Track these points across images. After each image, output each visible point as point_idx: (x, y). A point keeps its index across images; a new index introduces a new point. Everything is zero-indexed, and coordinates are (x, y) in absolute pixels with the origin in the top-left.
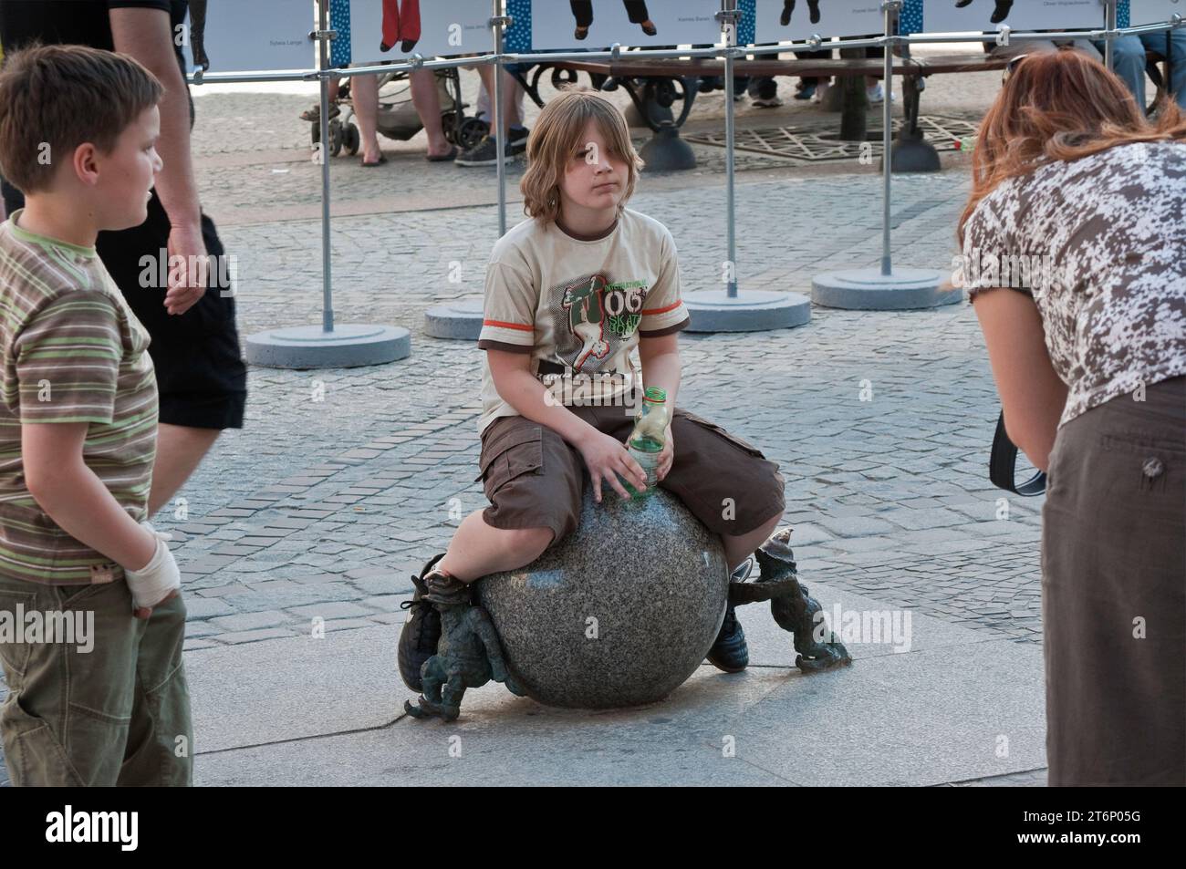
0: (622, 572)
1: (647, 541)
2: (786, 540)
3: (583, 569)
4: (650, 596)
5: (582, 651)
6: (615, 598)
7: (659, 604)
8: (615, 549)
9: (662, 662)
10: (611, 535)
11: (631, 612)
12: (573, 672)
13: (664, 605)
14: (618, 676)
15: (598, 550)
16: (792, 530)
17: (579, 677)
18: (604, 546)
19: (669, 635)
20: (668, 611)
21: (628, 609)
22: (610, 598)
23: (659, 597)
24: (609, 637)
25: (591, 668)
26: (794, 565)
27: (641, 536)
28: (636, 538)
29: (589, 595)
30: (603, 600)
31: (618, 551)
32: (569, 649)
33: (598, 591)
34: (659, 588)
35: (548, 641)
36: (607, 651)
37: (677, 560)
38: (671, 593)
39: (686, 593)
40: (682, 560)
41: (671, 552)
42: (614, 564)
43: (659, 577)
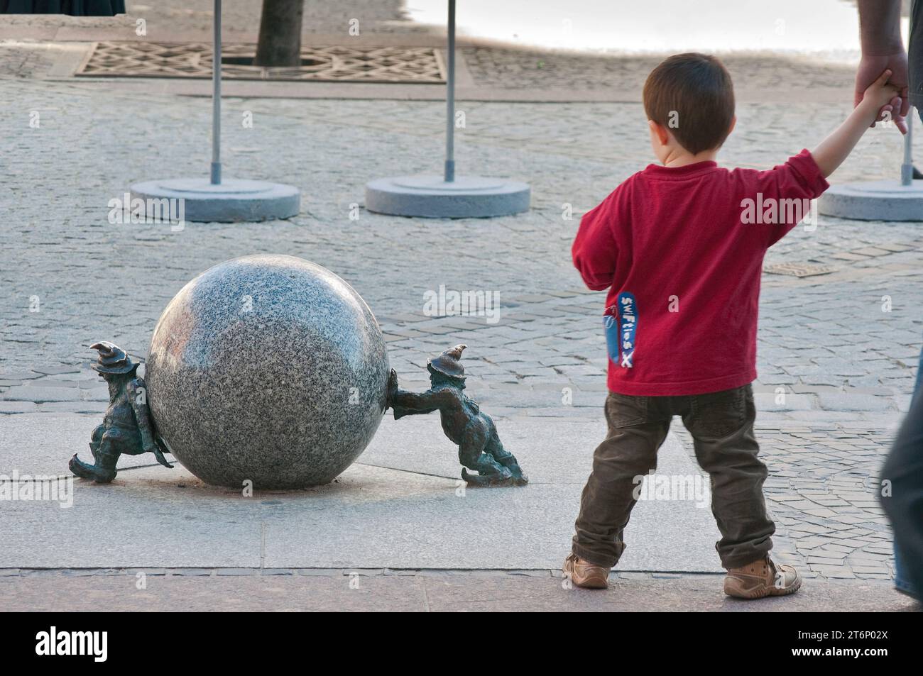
0: (236, 357)
1: (266, 332)
2: (456, 355)
3: (204, 351)
4: (261, 383)
5: (201, 427)
6: (228, 381)
7: (270, 391)
8: (235, 336)
9: (278, 448)
10: (234, 322)
11: (242, 395)
12: (199, 448)
13: (275, 394)
14: (237, 456)
15: (220, 335)
16: (465, 347)
17: (204, 452)
18: (226, 331)
19: (281, 422)
20: (280, 399)
21: (239, 392)
22: (223, 380)
23: (270, 385)
24: (222, 417)
25: (210, 445)
26: (463, 380)
27: (261, 327)
28: (256, 328)
29: (206, 375)
30: (217, 381)
31: (237, 337)
32: (190, 424)
33: (214, 373)
34: (270, 377)
35: (175, 416)
36: (221, 430)
37: (294, 353)
38: (283, 382)
39: (301, 385)
40: (300, 354)
41: (290, 344)
42: (231, 349)
43: (271, 366)
